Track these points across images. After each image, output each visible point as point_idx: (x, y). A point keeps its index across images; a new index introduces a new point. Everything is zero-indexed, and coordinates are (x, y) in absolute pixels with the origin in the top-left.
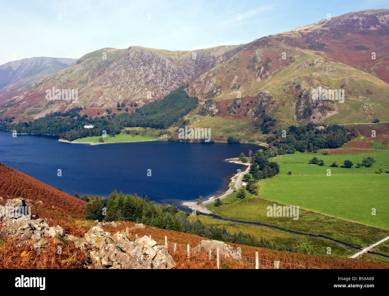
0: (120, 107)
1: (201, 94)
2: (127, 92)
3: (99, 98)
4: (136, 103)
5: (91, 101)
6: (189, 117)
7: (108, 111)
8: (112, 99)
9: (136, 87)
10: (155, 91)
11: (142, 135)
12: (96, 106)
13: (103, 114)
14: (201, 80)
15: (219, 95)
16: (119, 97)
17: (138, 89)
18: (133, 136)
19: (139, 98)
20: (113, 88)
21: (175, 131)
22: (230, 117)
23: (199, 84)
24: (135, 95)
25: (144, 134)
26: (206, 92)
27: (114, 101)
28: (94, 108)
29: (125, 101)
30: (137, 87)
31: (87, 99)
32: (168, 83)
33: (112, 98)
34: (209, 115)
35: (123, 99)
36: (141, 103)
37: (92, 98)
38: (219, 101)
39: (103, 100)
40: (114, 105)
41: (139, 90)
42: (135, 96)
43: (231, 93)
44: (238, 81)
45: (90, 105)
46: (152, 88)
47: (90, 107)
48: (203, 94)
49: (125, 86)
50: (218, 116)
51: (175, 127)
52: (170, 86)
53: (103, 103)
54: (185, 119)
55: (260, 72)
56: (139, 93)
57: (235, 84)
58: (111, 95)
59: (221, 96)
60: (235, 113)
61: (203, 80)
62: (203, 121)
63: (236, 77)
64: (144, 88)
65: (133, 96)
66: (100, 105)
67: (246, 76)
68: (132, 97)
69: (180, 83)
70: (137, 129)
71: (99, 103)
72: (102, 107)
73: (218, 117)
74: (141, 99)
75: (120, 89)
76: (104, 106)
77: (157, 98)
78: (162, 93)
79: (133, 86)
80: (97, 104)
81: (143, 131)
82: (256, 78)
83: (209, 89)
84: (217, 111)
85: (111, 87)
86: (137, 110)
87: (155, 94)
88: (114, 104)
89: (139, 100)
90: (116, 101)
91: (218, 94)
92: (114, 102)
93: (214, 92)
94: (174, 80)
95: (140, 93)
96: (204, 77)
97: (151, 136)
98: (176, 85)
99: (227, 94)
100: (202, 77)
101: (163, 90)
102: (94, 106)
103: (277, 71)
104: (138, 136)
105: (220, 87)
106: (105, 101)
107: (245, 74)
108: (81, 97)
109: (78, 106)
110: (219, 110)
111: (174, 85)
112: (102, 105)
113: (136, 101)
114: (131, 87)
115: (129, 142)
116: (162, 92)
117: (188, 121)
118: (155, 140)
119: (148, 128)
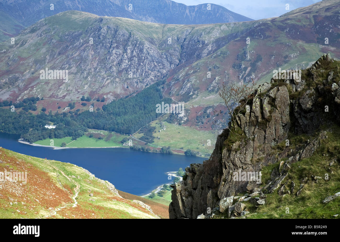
0: (85, 101)
1: (176, 95)
2: (95, 81)
3: (61, 87)
4: (104, 98)
5: (50, 90)
6: (157, 123)
7: (71, 106)
8: (76, 90)
9: (105, 76)
10: (128, 83)
11: (106, 141)
12: (57, 96)
13: (64, 109)
14: (180, 77)
15: (194, 98)
16: (85, 88)
17: (108, 79)
18: (96, 141)
19: (108, 91)
20: (77, 75)
21: (139, 138)
22: (198, 127)
23: (176, 81)
24: (104, 86)
25: (107, 139)
26: (182, 93)
27: (79, 92)
28: (54, 99)
29: (92, 93)
30: (107, 77)
31: (45, 86)
32: (143, 74)
33: (76, 88)
34: (176, 123)
35: (89, 90)
36: (110, 98)
37: (51, 86)
38: (190, 108)
39: (65, 89)
40: (78, 98)
41: (109, 81)
42: (104, 88)
43: (208, 98)
44: (217, 83)
45: (49, 95)
46: (124, 79)
47: (48, 98)
48: (178, 95)
49: (93, 73)
50: (186, 125)
51: (141, 134)
52: (146, 78)
53: (65, 94)
54: (152, 126)
55: (245, 74)
56: (108, 84)
57: (214, 87)
58: (75, 84)
59: (197, 99)
60: (203, 123)
61: (181, 77)
62: (169, 129)
63: (217, 78)
64: (115, 78)
65: (102, 88)
66: (62, 96)
67: (228, 78)
68: (100, 88)
69: (158, 74)
70: (102, 132)
71: (61, 94)
72: (64, 99)
73: (185, 127)
74: (110, 92)
75: (87, 77)
76: (66, 98)
77: (130, 92)
78: (137, 86)
79: (102, 74)
80: (58, 95)
81: (108, 135)
82: (239, 80)
83: (186, 89)
84: (185, 119)
85: (76, 74)
86: (105, 108)
87: (127, 87)
88: (78, 96)
89: (108, 93)
90: (81, 93)
91: (194, 96)
92: (78, 94)
93: (190, 94)
94: (152, 71)
95: (110, 85)
96: (183, 73)
97: (115, 142)
98: (153, 76)
99: (204, 98)
100: (182, 74)
101: (137, 83)
102: (54, 97)
103: (265, 73)
104: (101, 141)
105: (198, 89)
106: (68, 91)
107: (228, 74)
108: (38, 83)
109: (34, 95)
110: (188, 119)
111: (151, 77)
112: (64, 96)
113: (105, 94)
114: (100, 76)
115: (91, 147)
116: (135, 85)
117: (155, 128)
118: (118, 147)
119: (113, 133)
